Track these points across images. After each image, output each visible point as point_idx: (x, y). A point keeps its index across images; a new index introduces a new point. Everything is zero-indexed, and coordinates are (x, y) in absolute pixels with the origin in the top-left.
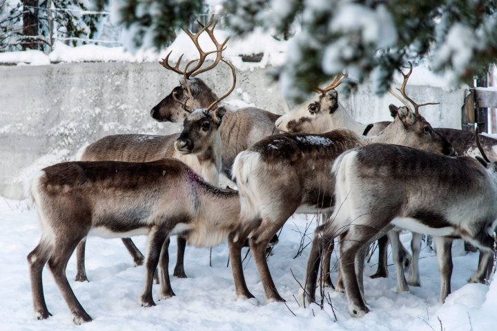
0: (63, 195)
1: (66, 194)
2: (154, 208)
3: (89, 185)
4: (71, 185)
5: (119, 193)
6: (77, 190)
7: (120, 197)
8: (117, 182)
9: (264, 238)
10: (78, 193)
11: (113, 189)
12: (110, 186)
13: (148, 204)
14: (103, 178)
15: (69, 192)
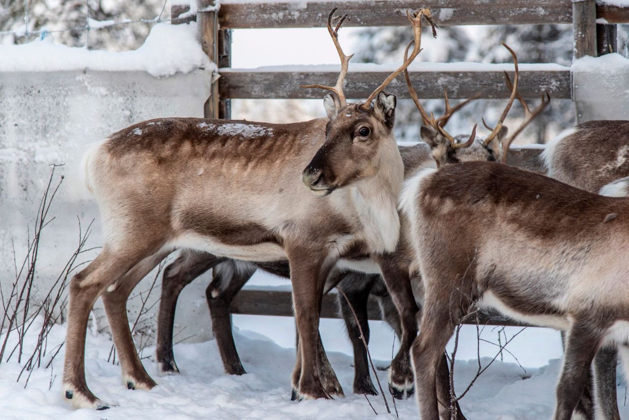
0: (439, 219)
1: (445, 216)
2: (574, 280)
3: (485, 206)
4: (457, 200)
5: (521, 237)
6: (465, 211)
7: (520, 246)
8: (525, 216)
9: (96, 281)
10: (464, 217)
11: (515, 226)
12: (513, 220)
13: (564, 272)
14: (511, 202)
15: (449, 213)
